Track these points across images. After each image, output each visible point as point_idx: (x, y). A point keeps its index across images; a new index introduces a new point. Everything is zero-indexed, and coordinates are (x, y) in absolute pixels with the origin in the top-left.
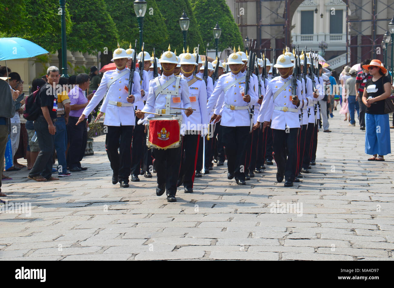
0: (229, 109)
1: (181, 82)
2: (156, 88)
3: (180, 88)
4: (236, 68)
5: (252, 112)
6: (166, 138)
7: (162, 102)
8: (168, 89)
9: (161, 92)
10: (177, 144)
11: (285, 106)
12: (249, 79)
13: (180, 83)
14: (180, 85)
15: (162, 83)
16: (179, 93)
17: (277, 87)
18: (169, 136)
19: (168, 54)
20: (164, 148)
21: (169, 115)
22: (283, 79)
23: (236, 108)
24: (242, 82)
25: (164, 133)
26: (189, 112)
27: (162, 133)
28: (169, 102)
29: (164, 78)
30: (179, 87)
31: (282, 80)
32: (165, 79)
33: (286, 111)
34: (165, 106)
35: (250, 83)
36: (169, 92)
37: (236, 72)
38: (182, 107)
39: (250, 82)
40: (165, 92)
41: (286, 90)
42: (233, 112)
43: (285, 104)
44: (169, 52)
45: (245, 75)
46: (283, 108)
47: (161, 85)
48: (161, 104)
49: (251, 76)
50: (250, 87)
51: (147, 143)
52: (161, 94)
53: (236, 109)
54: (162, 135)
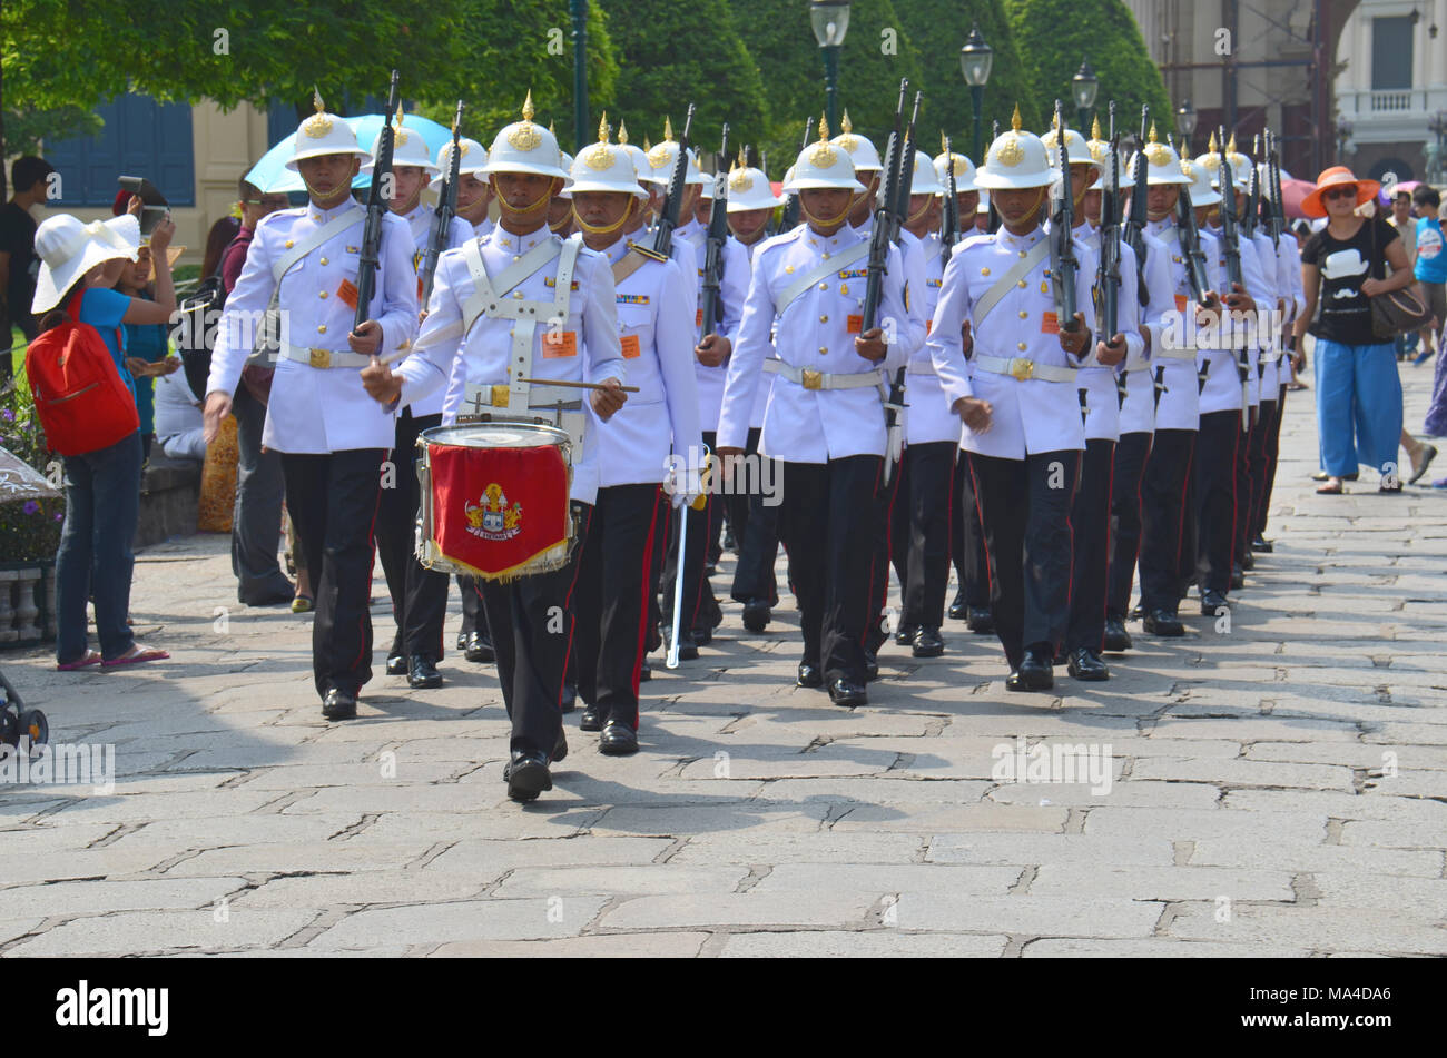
0: (796, 383)
1: (580, 263)
2: (467, 286)
3: (578, 289)
4: (828, 207)
5: (897, 397)
6: (504, 529)
7: (495, 353)
8: (522, 296)
9: (488, 309)
10: (556, 554)
11: (1023, 354)
12: (885, 257)
13: (576, 268)
14: (578, 278)
15: (496, 266)
16: (571, 315)
17: (987, 274)
18: (517, 522)
19: (521, 133)
20: (494, 576)
21: (524, 412)
22: (1012, 236)
23: (827, 381)
24: (852, 269)
25: (494, 507)
26: (611, 401)
27: (489, 509)
28: (527, 353)
29: (506, 245)
30: (574, 284)
31: (1011, 240)
32: (511, 248)
33: (1026, 380)
34: (509, 371)
35: (886, 274)
36: (527, 310)
37: (827, 223)
38: (586, 380)
39: (889, 271)
40: (508, 307)
41: (1025, 285)
42: (814, 396)
43: (1023, 349)
44: (526, 124)
45: (865, 239)
46: (1014, 366)
47: (489, 276)
48: (490, 362)
49: (891, 243)
50: (885, 290)
51: (417, 546)
52: (492, 316)
53: (828, 387)
54: (488, 518)
